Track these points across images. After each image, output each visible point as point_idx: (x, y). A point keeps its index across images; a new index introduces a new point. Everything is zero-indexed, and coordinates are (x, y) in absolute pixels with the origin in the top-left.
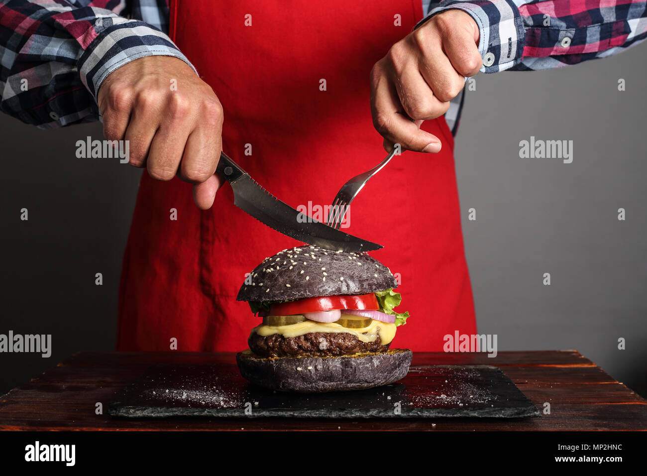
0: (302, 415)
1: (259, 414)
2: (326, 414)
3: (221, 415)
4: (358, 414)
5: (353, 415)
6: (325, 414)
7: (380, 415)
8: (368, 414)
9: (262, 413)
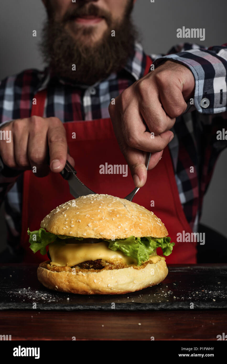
0: (108, 308)
1: (75, 308)
2: (127, 308)
3: (46, 309)
4: (151, 307)
5: (147, 308)
6: (125, 308)
7: (168, 307)
8: (159, 307)
9: (77, 307)
